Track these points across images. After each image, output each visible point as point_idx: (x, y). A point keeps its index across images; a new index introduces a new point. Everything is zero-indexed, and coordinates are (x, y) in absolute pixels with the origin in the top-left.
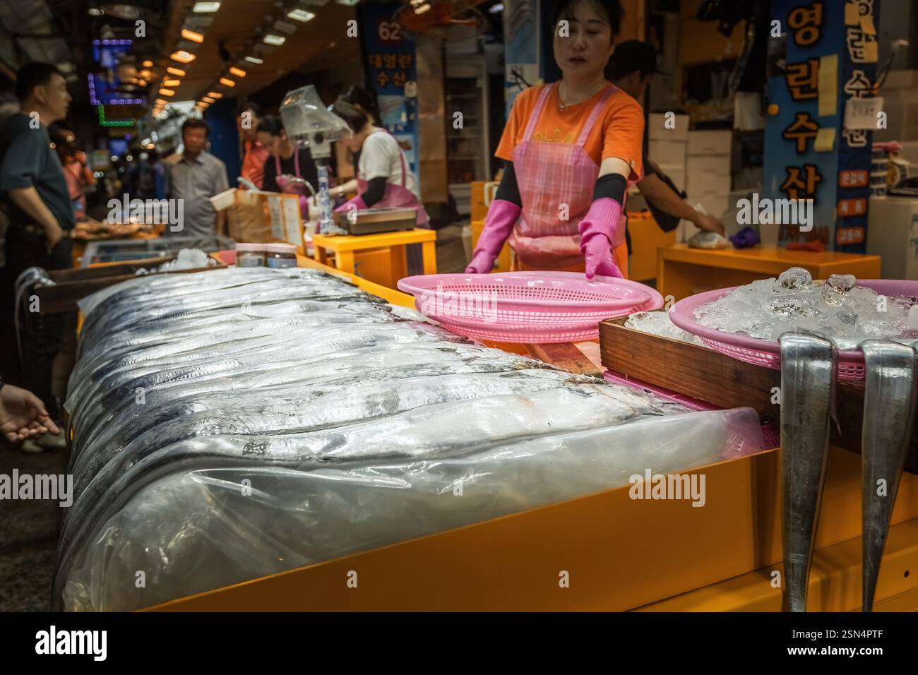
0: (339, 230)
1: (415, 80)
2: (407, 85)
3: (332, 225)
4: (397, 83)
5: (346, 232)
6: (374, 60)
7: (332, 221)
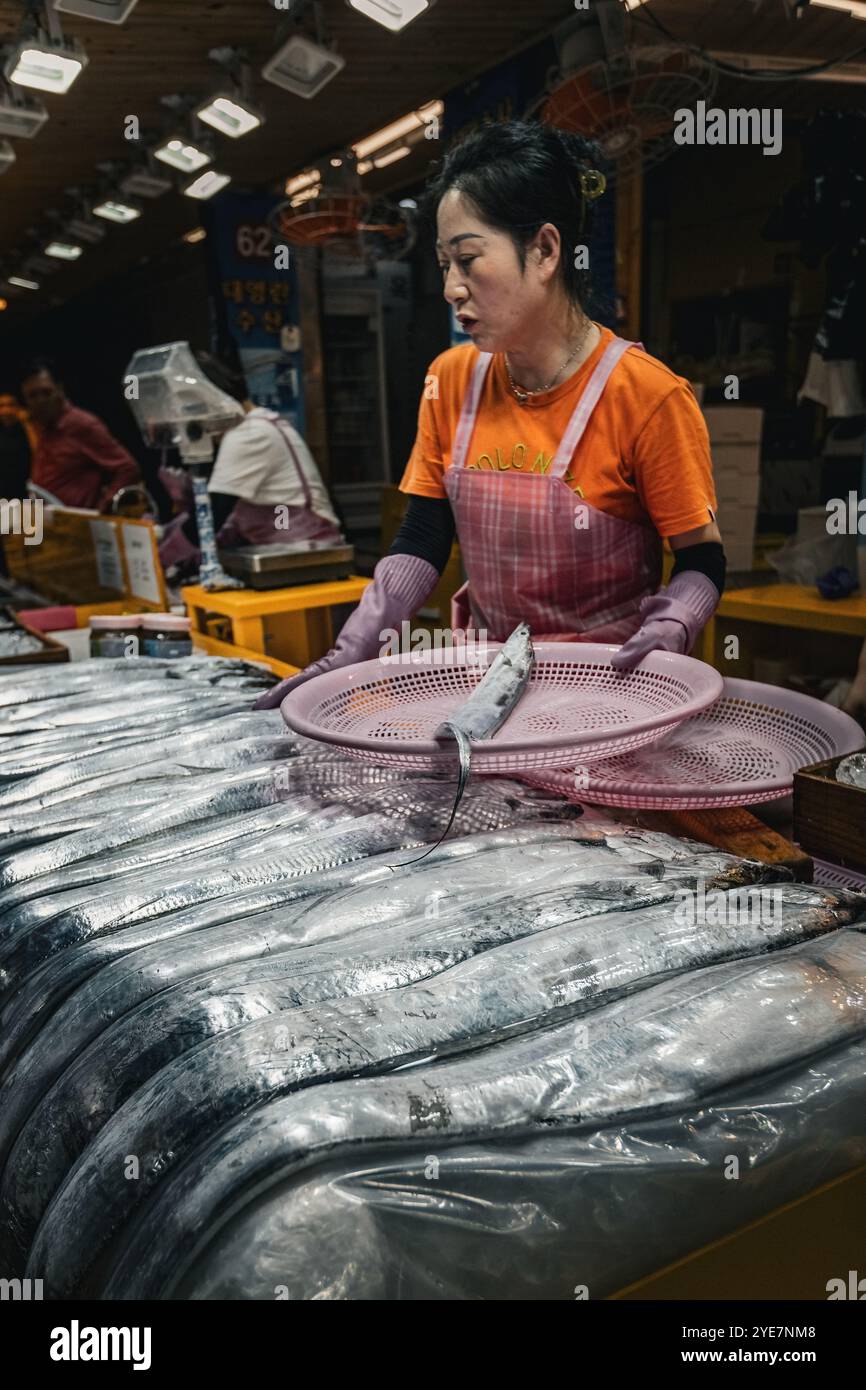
0: (230, 582)
1: (297, 324)
2: (285, 331)
3: (219, 573)
4: (268, 328)
5: (242, 585)
6: (232, 289)
7: (219, 567)
